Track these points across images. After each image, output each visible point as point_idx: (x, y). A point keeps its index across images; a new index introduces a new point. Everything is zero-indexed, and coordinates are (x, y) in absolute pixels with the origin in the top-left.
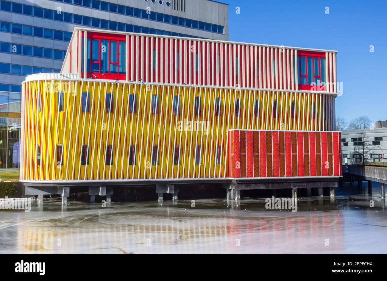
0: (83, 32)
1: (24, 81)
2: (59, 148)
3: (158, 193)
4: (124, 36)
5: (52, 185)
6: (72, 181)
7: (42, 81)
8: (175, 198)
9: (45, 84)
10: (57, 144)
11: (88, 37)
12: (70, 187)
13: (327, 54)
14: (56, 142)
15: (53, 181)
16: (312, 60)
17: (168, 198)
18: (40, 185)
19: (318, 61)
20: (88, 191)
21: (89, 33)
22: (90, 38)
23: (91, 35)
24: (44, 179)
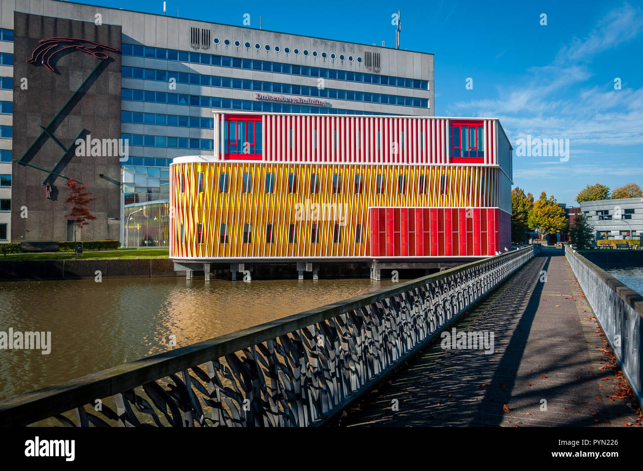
0: (220, 115)
1: (172, 164)
2: (200, 226)
3: (298, 271)
4: (261, 117)
5: (194, 262)
6: (212, 258)
7: (184, 164)
8: (316, 277)
9: (186, 167)
10: (197, 223)
11: (225, 120)
12: (210, 263)
13: (485, 123)
14: (197, 221)
15: (195, 257)
16: (467, 130)
17: (308, 276)
18: (185, 262)
19: (475, 131)
20: (229, 268)
21: (226, 115)
22: (227, 120)
23: (228, 118)
24: (187, 256)
